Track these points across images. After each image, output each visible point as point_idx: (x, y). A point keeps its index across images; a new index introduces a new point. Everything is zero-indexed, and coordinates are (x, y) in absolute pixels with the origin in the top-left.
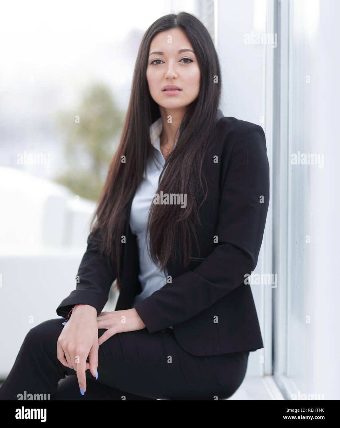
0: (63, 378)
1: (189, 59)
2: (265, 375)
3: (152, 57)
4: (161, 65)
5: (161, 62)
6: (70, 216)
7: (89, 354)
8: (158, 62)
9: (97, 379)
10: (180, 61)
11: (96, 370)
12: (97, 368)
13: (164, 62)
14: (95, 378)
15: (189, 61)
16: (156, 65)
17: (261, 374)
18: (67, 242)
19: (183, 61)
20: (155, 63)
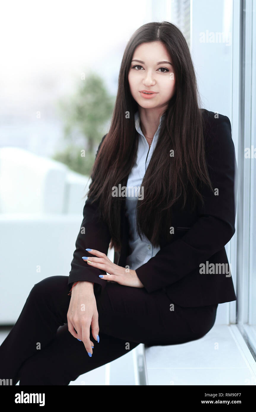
0: (61, 326)
1: (165, 69)
2: (231, 324)
3: (134, 63)
4: (141, 71)
5: (142, 68)
6: (68, 187)
7: (92, 322)
8: (140, 67)
9: (98, 342)
10: (157, 70)
11: (98, 335)
12: (98, 333)
13: (144, 69)
14: (97, 341)
15: (165, 71)
16: (137, 70)
17: (228, 323)
18: (65, 211)
19: (160, 70)
20: (136, 68)
